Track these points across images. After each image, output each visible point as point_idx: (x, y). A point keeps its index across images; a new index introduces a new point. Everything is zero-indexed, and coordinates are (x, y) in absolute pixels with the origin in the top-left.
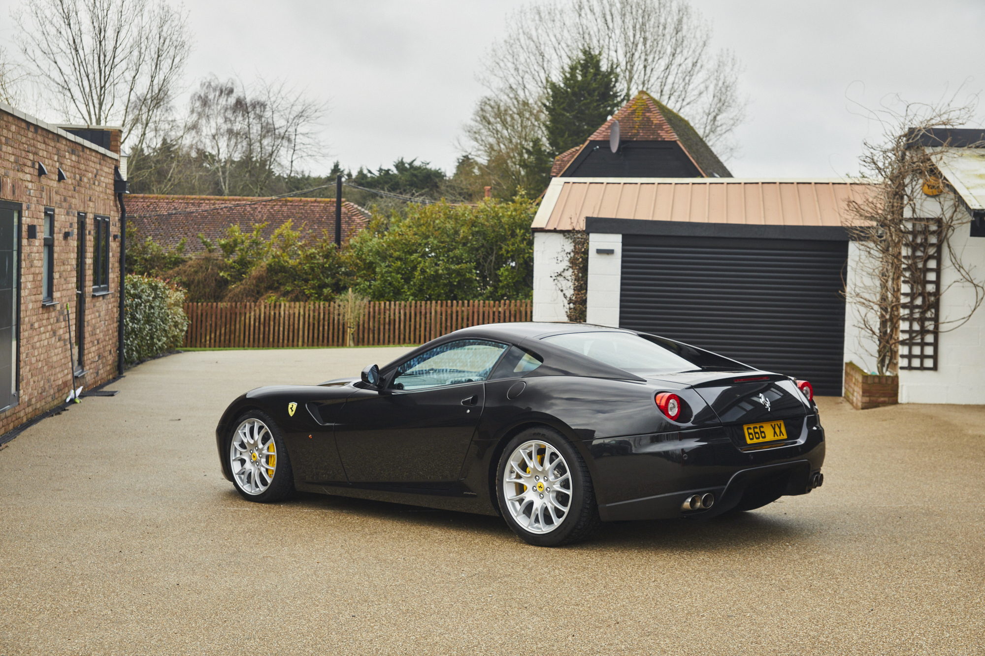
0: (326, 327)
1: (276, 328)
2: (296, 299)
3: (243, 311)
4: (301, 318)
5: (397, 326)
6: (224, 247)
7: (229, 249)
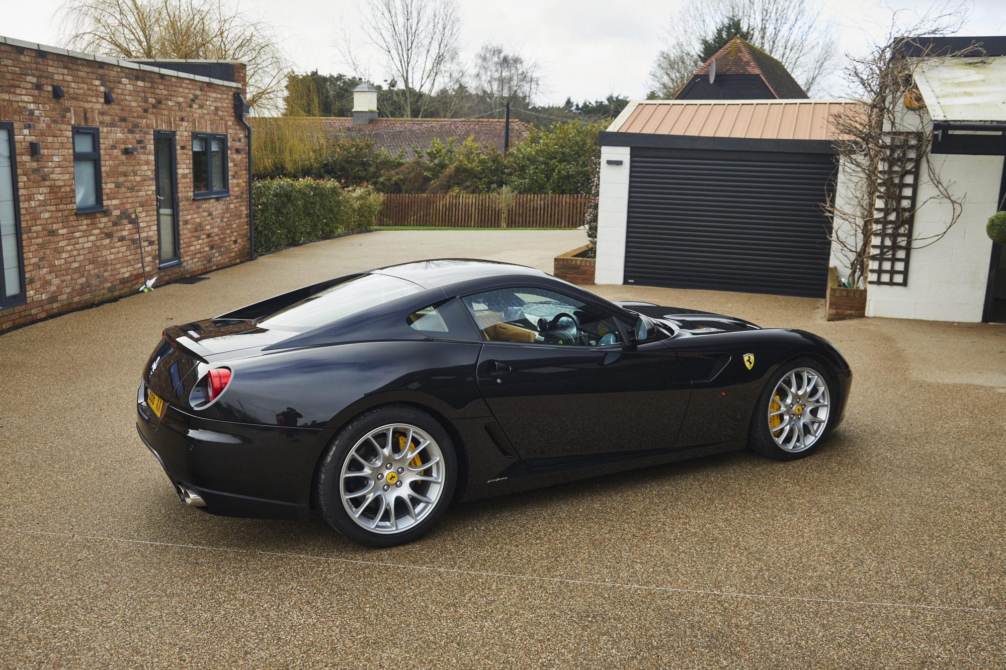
0: (490, 213)
1: (457, 213)
2: (473, 192)
3: (435, 200)
4: (474, 205)
5: (538, 212)
6: (429, 154)
7: (432, 156)
